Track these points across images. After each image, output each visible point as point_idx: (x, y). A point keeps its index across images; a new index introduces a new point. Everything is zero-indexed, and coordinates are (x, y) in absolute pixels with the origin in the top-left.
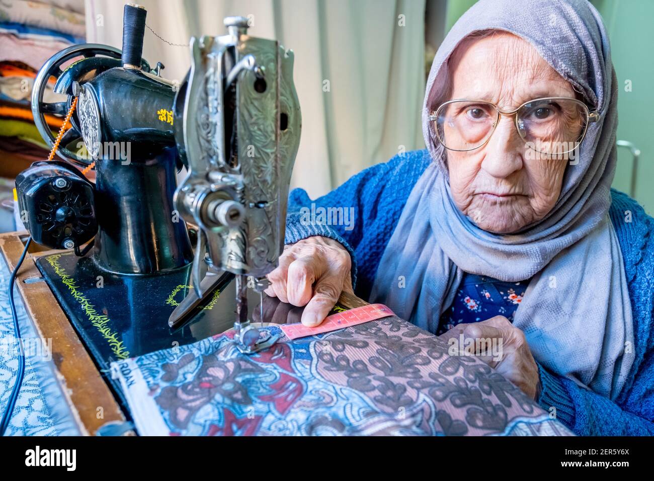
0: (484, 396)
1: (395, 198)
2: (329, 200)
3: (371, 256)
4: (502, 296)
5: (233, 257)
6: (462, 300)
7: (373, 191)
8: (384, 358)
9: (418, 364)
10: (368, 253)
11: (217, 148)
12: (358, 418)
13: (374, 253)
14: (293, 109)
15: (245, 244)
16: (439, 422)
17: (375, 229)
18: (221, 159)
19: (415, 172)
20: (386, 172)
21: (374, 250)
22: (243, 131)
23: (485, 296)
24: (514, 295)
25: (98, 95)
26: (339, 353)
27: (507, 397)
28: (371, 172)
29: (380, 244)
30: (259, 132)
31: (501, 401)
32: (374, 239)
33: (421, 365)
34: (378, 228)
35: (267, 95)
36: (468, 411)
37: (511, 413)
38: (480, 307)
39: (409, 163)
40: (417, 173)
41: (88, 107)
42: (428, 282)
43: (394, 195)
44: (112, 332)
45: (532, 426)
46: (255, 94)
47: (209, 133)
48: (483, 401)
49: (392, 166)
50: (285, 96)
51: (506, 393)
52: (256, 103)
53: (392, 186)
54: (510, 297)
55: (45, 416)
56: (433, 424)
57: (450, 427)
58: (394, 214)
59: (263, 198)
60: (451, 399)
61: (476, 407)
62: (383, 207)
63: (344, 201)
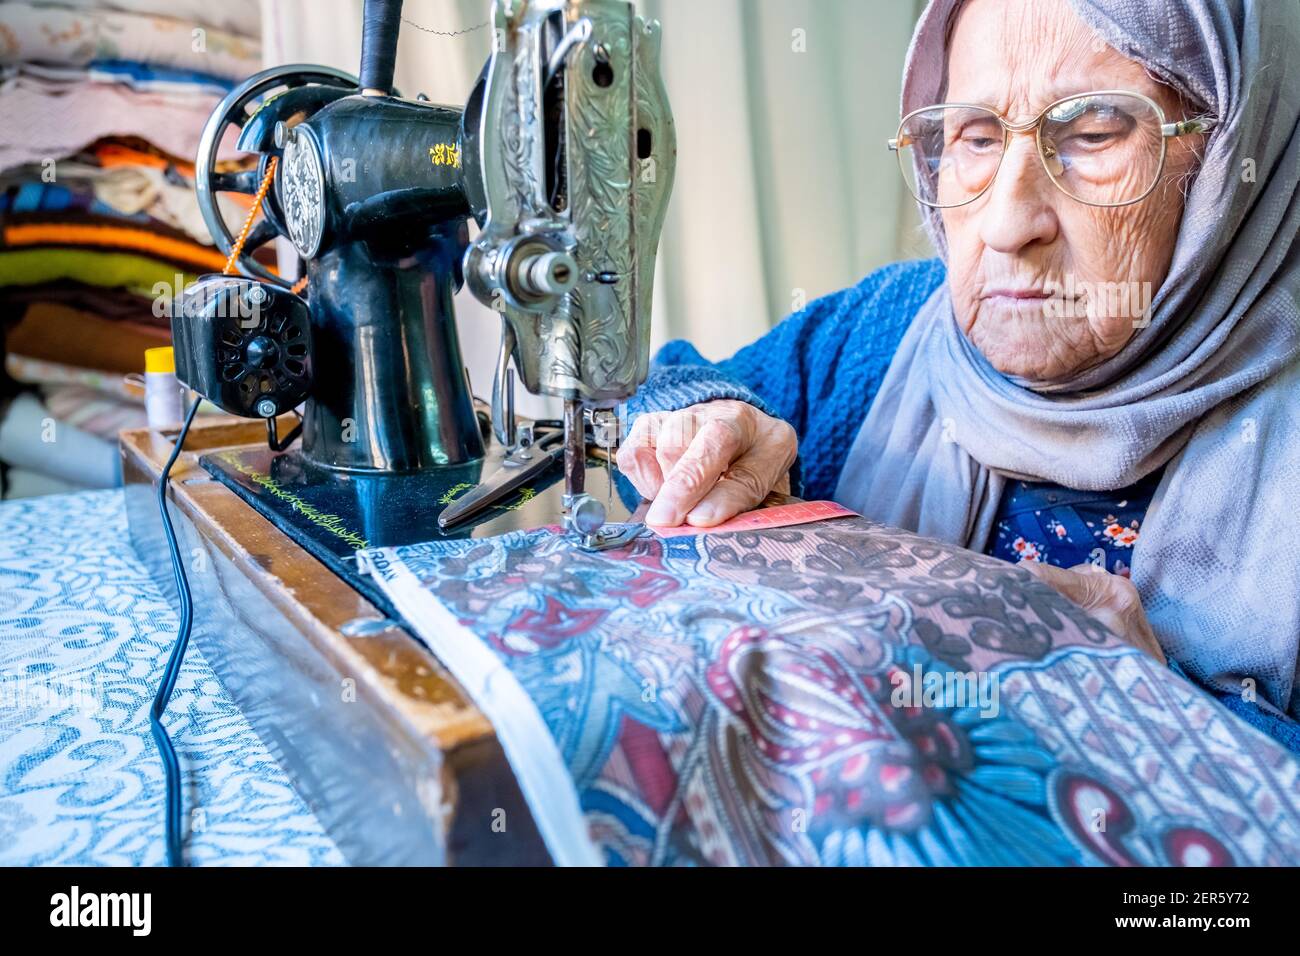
0: (1010, 609)
1: (869, 353)
2: (740, 363)
3: (822, 475)
4: (1091, 531)
5: (560, 370)
6: (1007, 546)
7: (829, 342)
8: (831, 558)
9: (891, 566)
10: (814, 468)
11: (534, 180)
12: (771, 615)
13: (829, 467)
14: (660, 122)
15: (579, 345)
16: (919, 633)
17: (829, 416)
18: (540, 199)
19: (912, 298)
20: (855, 302)
21: (827, 462)
22: (574, 151)
23: (1055, 533)
24: (1115, 526)
25: (321, 142)
26: (749, 551)
27: (1056, 617)
28: (827, 306)
29: (840, 448)
30: (602, 153)
31: (1043, 620)
32: (828, 437)
33: (898, 567)
34: (835, 414)
35: (614, 90)
36: (974, 625)
37: (1058, 639)
38: (1046, 556)
39: (901, 281)
40: (916, 301)
41: (301, 167)
42: (931, 508)
43: (869, 346)
44: (349, 531)
45: (1100, 660)
46: (593, 89)
47: (519, 156)
48: (1006, 616)
49: (868, 291)
50: (646, 100)
51: (1056, 612)
52: (595, 104)
53: (863, 328)
54: (1108, 532)
55: (226, 702)
56: (907, 634)
57: (937, 643)
58: (868, 385)
59: (609, 266)
60: (943, 606)
61: (992, 621)
62: (844, 371)
63: (771, 366)
